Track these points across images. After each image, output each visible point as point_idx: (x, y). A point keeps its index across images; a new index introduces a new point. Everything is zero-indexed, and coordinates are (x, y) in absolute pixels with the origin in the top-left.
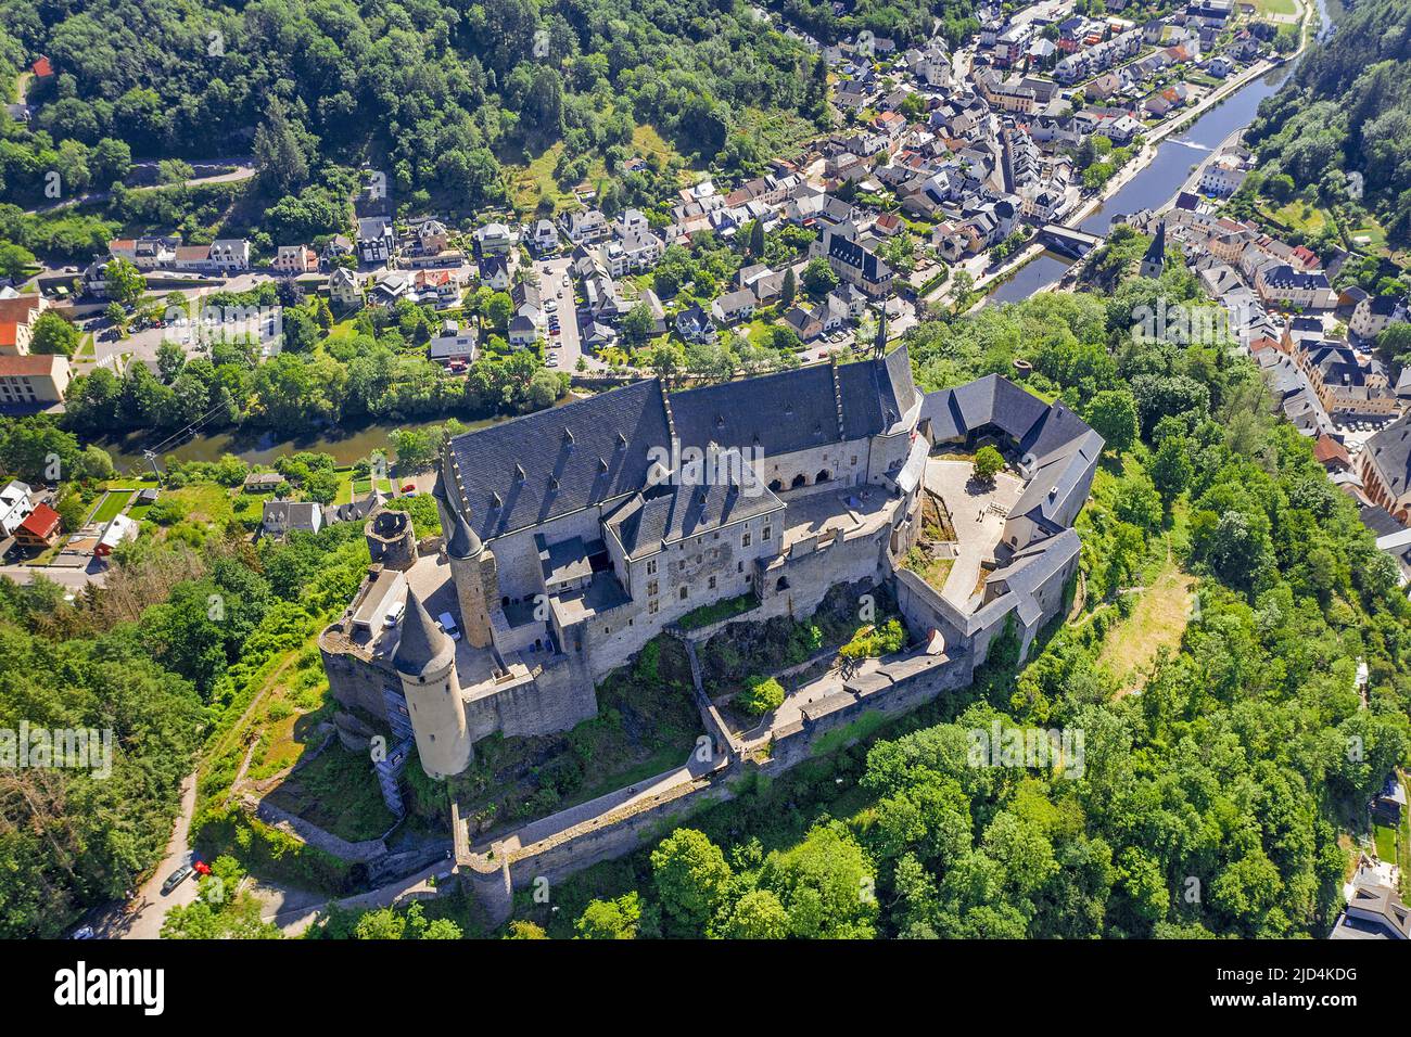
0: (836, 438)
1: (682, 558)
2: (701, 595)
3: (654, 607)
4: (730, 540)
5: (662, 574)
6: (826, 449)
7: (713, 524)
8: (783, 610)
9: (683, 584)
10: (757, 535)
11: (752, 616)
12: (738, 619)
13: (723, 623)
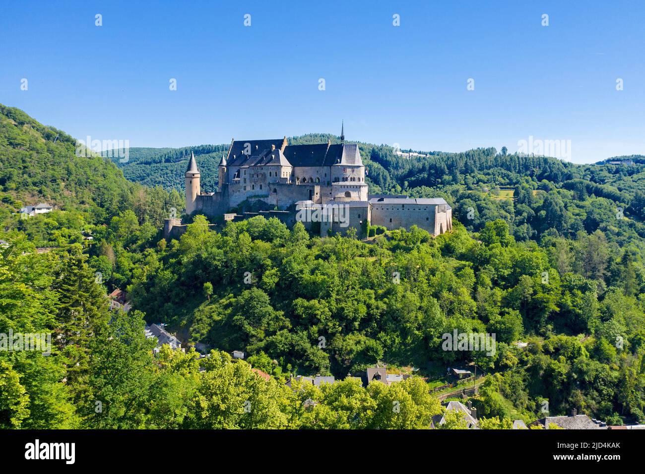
0: (320, 166)
1: (253, 173)
2: (257, 190)
3: (245, 189)
4: (266, 172)
5: (247, 176)
6: (318, 168)
7: (262, 165)
8: (274, 202)
9: (253, 183)
10: (273, 173)
11: (265, 200)
12: (262, 199)
13: (257, 199)
